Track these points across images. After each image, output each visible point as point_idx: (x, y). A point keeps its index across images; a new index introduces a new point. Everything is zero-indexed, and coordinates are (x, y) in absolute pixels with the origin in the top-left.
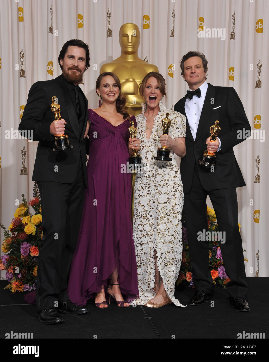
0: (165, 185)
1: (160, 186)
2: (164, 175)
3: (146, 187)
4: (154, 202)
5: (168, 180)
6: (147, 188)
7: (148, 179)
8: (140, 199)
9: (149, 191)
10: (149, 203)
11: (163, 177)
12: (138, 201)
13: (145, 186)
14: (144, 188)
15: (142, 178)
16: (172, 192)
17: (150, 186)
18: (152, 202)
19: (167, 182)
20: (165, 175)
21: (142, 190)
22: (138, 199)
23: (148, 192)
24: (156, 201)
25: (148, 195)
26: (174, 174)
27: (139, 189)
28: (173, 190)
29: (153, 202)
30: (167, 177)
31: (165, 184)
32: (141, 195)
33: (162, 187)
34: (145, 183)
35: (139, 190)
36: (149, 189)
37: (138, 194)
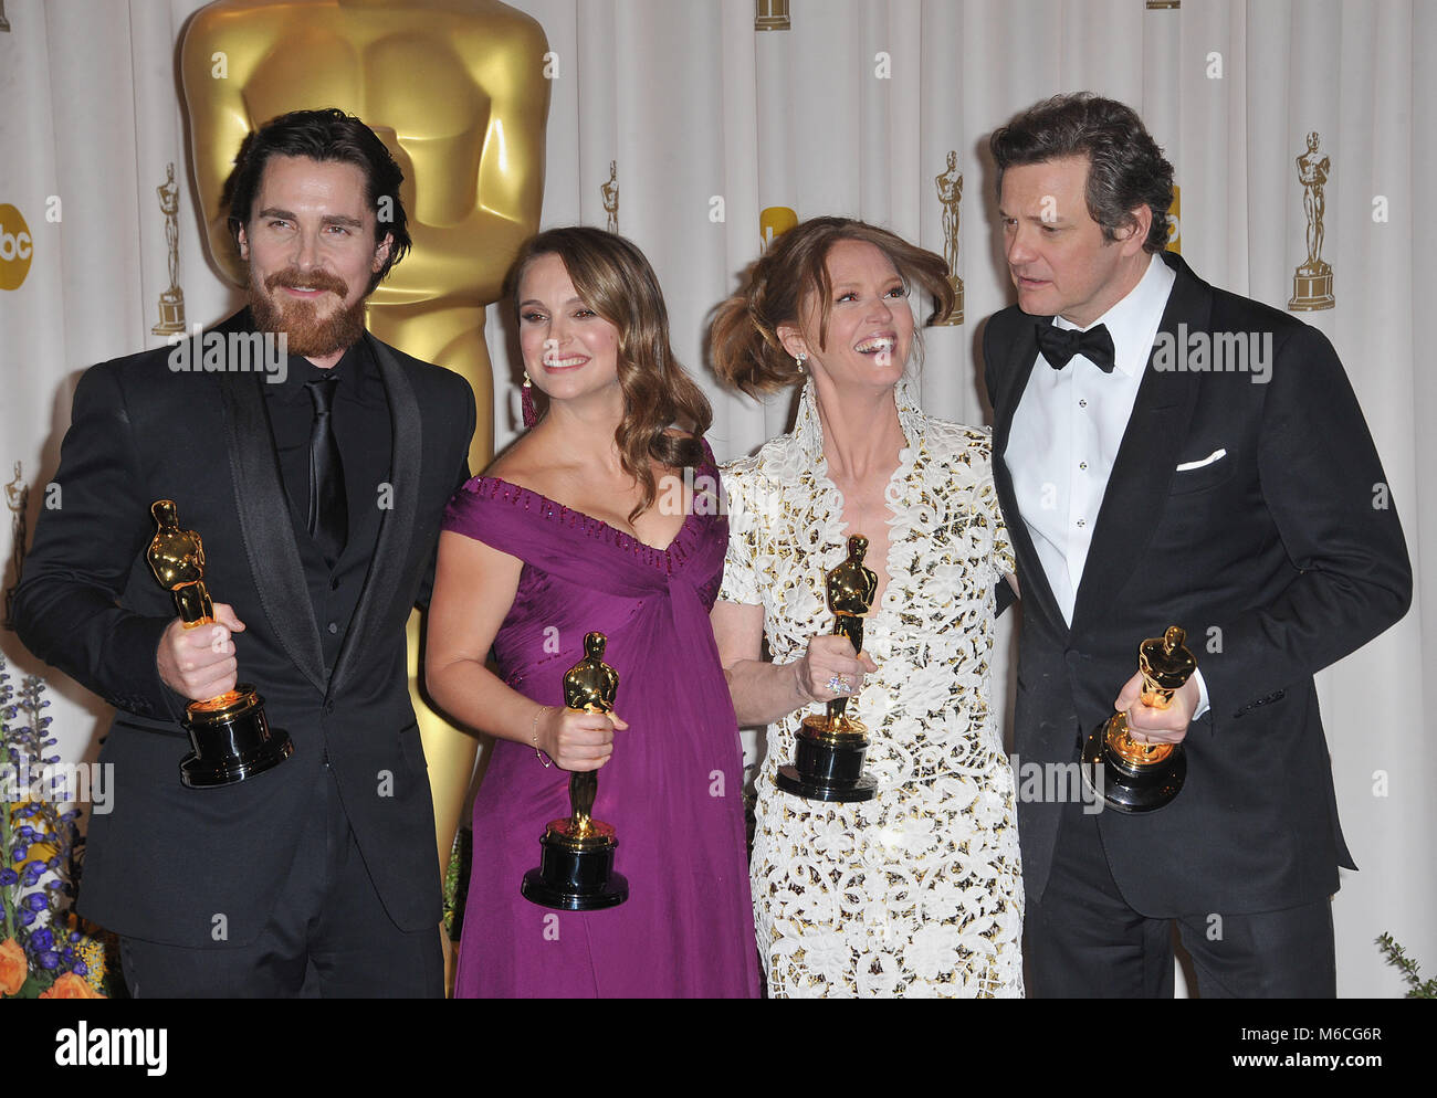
0: (948, 873)
1: (920, 878)
2: (944, 818)
3: (836, 875)
4: (876, 969)
5: (964, 850)
6: (844, 880)
7: (856, 831)
8: (804, 943)
9: (852, 899)
10: (849, 966)
11: (941, 833)
12: (792, 952)
13: (831, 868)
14: (827, 879)
15: (818, 823)
16: (982, 913)
17: (860, 871)
18: (865, 963)
19: (958, 856)
20: (951, 815)
21: (812, 890)
22: (793, 936)
23: (852, 909)
24: (888, 963)
25: (849, 924)
26: (996, 811)
27: (795, 879)
28: (990, 904)
29: (873, 967)
30: (960, 830)
31: (949, 867)
32: (805, 916)
33: (932, 886)
34: (836, 855)
35: (799, 890)
36: (853, 890)
37: (789, 911)
